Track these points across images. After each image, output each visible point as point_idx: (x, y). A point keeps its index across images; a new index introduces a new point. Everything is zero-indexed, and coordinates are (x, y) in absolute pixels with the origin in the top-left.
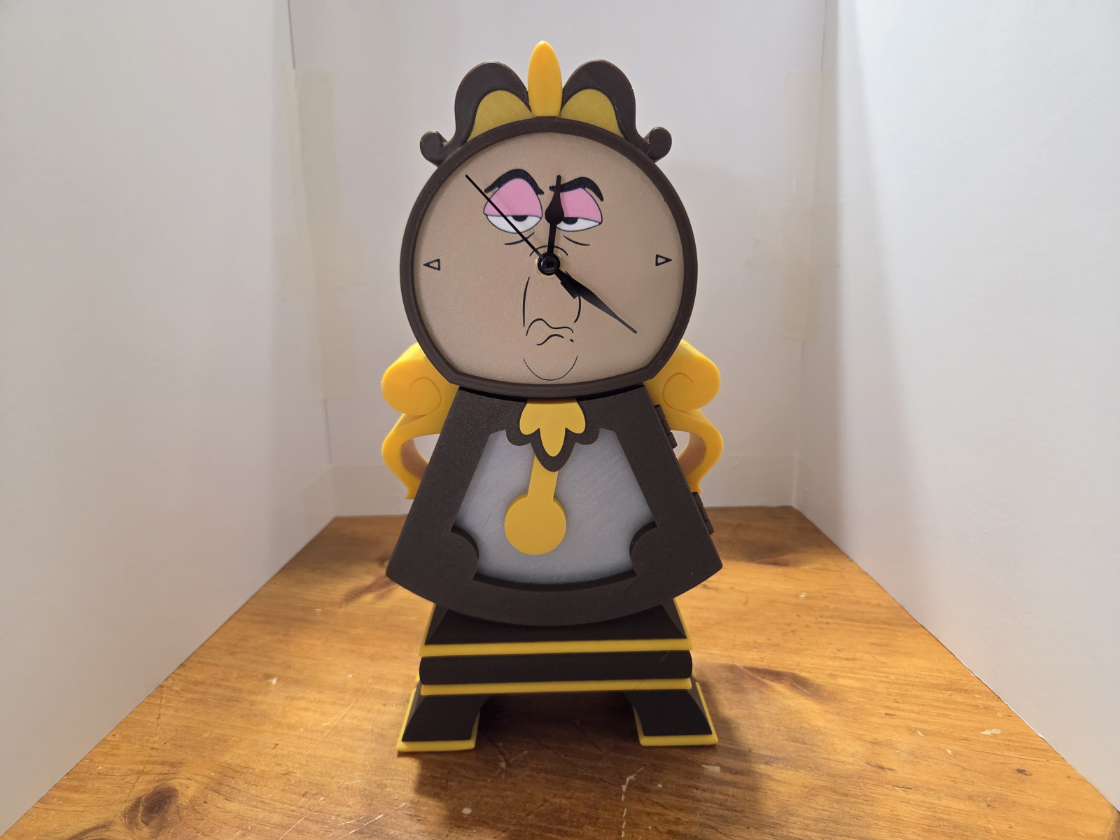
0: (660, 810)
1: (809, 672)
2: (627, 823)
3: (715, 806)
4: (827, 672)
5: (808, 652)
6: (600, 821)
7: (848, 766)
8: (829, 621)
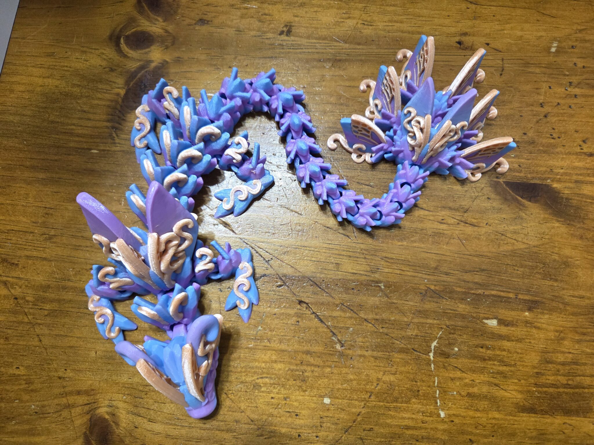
0: (459, 374)
1: (559, 181)
2: (440, 392)
3: (496, 363)
4: (575, 177)
5: (559, 149)
6: (420, 392)
7: (587, 301)
8: (577, 91)
